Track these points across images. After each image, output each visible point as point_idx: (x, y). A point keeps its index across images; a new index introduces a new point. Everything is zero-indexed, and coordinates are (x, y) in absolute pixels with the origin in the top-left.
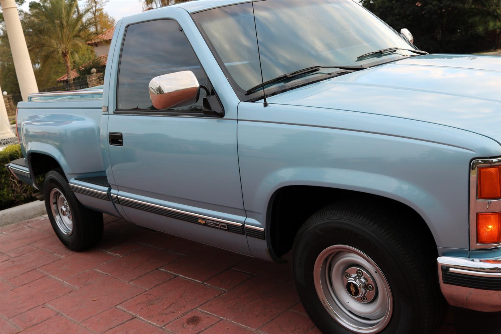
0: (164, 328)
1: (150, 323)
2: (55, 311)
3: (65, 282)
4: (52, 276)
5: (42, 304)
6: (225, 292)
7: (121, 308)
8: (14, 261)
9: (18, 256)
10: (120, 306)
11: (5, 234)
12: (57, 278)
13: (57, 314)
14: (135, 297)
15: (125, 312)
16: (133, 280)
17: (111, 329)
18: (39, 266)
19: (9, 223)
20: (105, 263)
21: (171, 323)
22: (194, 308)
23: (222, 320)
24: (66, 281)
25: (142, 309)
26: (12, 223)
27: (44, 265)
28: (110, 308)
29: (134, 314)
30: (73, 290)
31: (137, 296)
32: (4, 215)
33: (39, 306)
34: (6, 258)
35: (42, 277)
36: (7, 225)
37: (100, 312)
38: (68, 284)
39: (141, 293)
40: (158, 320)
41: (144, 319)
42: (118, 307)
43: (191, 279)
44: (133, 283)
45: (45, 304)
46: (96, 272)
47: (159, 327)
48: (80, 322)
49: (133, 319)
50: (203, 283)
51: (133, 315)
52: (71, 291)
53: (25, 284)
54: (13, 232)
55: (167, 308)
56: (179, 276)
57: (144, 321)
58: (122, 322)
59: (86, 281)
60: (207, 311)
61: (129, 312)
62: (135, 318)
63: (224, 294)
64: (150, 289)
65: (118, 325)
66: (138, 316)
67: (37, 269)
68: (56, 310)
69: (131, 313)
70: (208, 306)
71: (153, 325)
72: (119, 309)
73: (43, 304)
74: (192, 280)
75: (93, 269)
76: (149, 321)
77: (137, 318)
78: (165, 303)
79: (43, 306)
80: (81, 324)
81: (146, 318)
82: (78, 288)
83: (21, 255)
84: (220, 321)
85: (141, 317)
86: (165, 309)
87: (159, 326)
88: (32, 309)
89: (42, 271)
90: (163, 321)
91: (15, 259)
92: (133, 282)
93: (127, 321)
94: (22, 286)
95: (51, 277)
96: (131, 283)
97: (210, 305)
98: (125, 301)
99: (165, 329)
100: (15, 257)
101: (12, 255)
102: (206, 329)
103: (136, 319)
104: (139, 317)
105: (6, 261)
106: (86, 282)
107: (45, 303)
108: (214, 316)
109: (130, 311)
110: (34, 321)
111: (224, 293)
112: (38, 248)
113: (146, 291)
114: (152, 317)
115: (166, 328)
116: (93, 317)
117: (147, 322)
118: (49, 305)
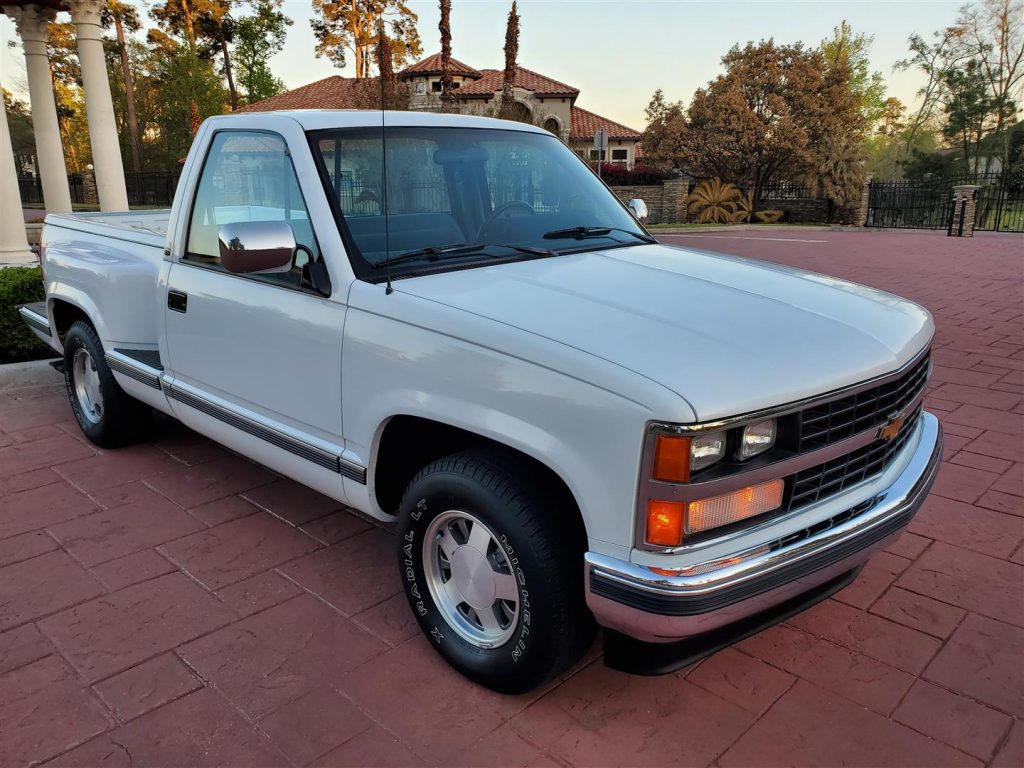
0: (215, 593)
1: (197, 583)
2: (57, 543)
3: (88, 496)
4: (72, 482)
5: (40, 527)
6: (325, 547)
7: (161, 550)
8: (18, 449)
9: (29, 442)
11: (19, 401)
12: (78, 487)
13: (60, 548)
14: (188, 535)
15: (165, 558)
16: (194, 507)
17: (134, 584)
18: (56, 463)
19: (32, 384)
20: (161, 472)
21: (229, 587)
22: (270, 567)
23: (304, 593)
24: (91, 494)
25: (193, 557)
26: (36, 383)
27: (65, 463)
28: (146, 549)
29: (177, 564)
30: (98, 511)
31: (191, 534)
33: (33, 530)
34: (7, 441)
35: (55, 482)
38: (93, 499)
39: (199, 531)
40: (211, 580)
41: (190, 575)
42: (157, 548)
43: (281, 518)
44: (193, 512)
45: (44, 530)
46: (142, 485)
47: (208, 592)
49: (173, 572)
50: (297, 527)
51: (175, 566)
52: (93, 514)
53: (25, 490)
54: (33, 398)
55: (230, 561)
56: (265, 511)
57: (189, 577)
58: (156, 575)
59: (123, 499)
60: (288, 574)
61: (172, 559)
62: (178, 570)
64: (215, 526)
65: (147, 580)
66: (184, 568)
67: (52, 468)
68: (58, 540)
69: (174, 561)
70: (292, 566)
71: (200, 586)
72: (157, 552)
73: (42, 529)
74: (281, 520)
75: (140, 480)
76: (197, 580)
77: (181, 571)
78: (231, 551)
79: (39, 532)
81: (193, 574)
82: (107, 508)
83: (34, 440)
84: (302, 594)
85: (187, 571)
86: (227, 562)
87: (209, 589)
88: (20, 534)
89: (58, 472)
90: (218, 582)
91: (22, 446)
92: (193, 510)
93: (162, 574)
94: (18, 492)
95: (70, 484)
96: (190, 512)
97: (296, 565)
98: (171, 540)
100: (23, 443)
101: (19, 438)
103: (179, 572)
104: (184, 570)
105: (7, 446)
107: (45, 527)
108: (296, 584)
109: (174, 558)
110: (17, 557)
111: (322, 549)
112: (65, 433)
113: (209, 528)
114: (204, 573)
117: (193, 581)
118: (49, 532)
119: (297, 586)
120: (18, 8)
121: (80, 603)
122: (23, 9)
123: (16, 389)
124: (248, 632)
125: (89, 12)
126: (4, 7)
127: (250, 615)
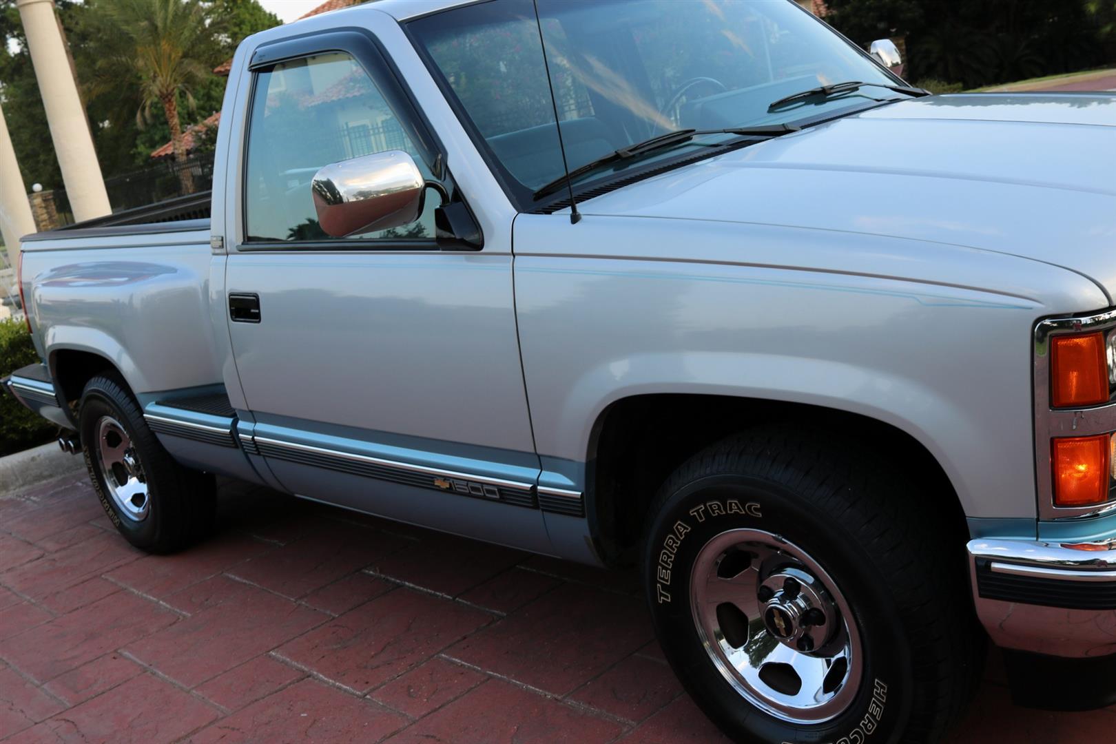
0: (368, 697)
1: (339, 688)
2: (140, 665)
3: (161, 602)
4: (135, 590)
5: (112, 650)
6: (500, 618)
7: (279, 656)
8: (54, 560)
9: (64, 549)
10: (277, 652)
11: (34, 502)
12: (145, 595)
13: (144, 671)
14: (308, 631)
15: (287, 664)
16: (306, 596)
17: (256, 700)
18: (108, 568)
19: (45, 478)
20: (248, 560)
21: (384, 687)
22: (432, 654)
23: (490, 677)
24: (164, 600)
25: (323, 657)
26: (51, 476)
27: (118, 567)
28: (256, 657)
29: (306, 669)
30: (179, 619)
31: (313, 629)
32: (33, 459)
33: (105, 654)
34: (36, 553)
35: (112, 594)
36: (39, 481)
37: (234, 666)
38: (168, 606)
39: (322, 624)
40: (356, 682)
41: (326, 679)
42: (273, 653)
43: (429, 591)
44: (306, 602)
45: (119, 651)
46: (228, 579)
47: (358, 696)
48: (193, 688)
49: (303, 679)
50: (454, 599)
51: (303, 671)
52: (174, 623)
53: (77, 609)
54: (52, 496)
55: (376, 654)
56: (404, 585)
57: (326, 683)
58: (281, 686)
59: (207, 600)
60: (461, 659)
61: (296, 663)
62: (309, 676)
63: (499, 623)
64: (342, 615)
65: (273, 693)
66: (315, 673)
67: (103, 576)
68: (140, 662)
69: (299, 666)
70: (464, 648)
71: (345, 691)
72: (274, 658)
73: (116, 651)
74: (430, 594)
75: (222, 573)
76: (337, 684)
77: (314, 677)
78: (373, 643)
79: (113, 655)
80: (194, 691)
81: (329, 677)
82: (189, 615)
83: (69, 547)
84: (488, 679)
85: (321, 676)
86: (373, 657)
87: (358, 693)
88: (91, 661)
89: (113, 580)
90: (367, 683)
91: (57, 556)
92: (305, 600)
93: (290, 684)
94: (70, 612)
95: (133, 593)
96: (302, 602)
97: (468, 646)
98: (287, 642)
99: (370, 699)
100: (56, 552)
101: (51, 546)
102: (456, 698)
103: (310, 679)
104: (317, 675)
105: (38, 559)
106: (206, 603)
107: (119, 648)
108: (474, 669)
109: (297, 661)
110: (96, 689)
111: (498, 621)
112: (106, 531)
113: (334, 618)
114: (344, 675)
115: (372, 697)
116: (219, 677)
117: (334, 685)
118: (126, 653)
119: (477, 671)
121: (194, 732)
123: (26, 487)
124: (427, 736)
127: (424, 716)
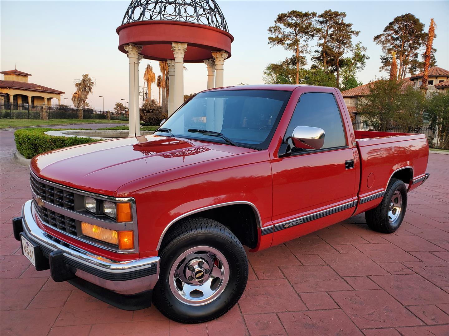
120: (207, 60)
122: (209, 61)
125: (220, 60)
126: (204, 60)
